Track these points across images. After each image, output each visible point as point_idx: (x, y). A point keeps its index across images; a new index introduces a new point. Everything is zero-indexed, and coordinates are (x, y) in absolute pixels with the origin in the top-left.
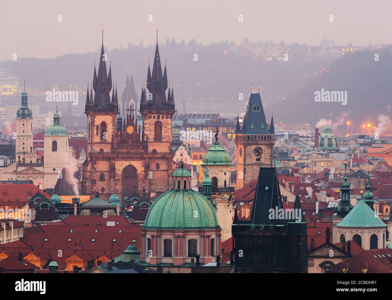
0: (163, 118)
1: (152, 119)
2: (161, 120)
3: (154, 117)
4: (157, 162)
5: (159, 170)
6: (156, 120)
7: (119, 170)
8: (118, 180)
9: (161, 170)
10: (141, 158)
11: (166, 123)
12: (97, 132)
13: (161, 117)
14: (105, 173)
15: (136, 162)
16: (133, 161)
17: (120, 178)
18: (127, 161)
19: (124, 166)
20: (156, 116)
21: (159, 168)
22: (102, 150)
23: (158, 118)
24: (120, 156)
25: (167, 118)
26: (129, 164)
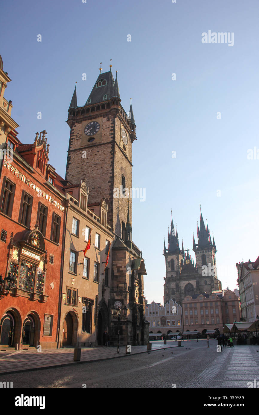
0: (206, 252)
1: (199, 254)
2: (205, 254)
3: (201, 252)
4: (205, 279)
5: (207, 285)
6: (202, 254)
7: (183, 287)
8: (183, 293)
9: (208, 285)
10: (194, 278)
11: (208, 255)
12: (169, 265)
13: (205, 252)
14: (174, 289)
15: (193, 281)
16: (190, 280)
17: (184, 292)
18: (187, 281)
19: (185, 284)
20: (202, 251)
21: (207, 283)
22: (172, 276)
23: (203, 252)
24: (182, 278)
25: (208, 252)
26: (188, 283)
